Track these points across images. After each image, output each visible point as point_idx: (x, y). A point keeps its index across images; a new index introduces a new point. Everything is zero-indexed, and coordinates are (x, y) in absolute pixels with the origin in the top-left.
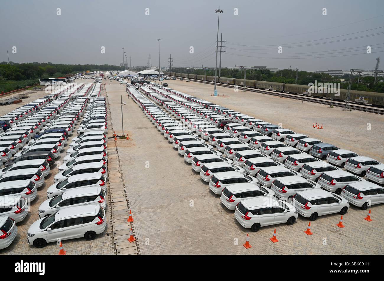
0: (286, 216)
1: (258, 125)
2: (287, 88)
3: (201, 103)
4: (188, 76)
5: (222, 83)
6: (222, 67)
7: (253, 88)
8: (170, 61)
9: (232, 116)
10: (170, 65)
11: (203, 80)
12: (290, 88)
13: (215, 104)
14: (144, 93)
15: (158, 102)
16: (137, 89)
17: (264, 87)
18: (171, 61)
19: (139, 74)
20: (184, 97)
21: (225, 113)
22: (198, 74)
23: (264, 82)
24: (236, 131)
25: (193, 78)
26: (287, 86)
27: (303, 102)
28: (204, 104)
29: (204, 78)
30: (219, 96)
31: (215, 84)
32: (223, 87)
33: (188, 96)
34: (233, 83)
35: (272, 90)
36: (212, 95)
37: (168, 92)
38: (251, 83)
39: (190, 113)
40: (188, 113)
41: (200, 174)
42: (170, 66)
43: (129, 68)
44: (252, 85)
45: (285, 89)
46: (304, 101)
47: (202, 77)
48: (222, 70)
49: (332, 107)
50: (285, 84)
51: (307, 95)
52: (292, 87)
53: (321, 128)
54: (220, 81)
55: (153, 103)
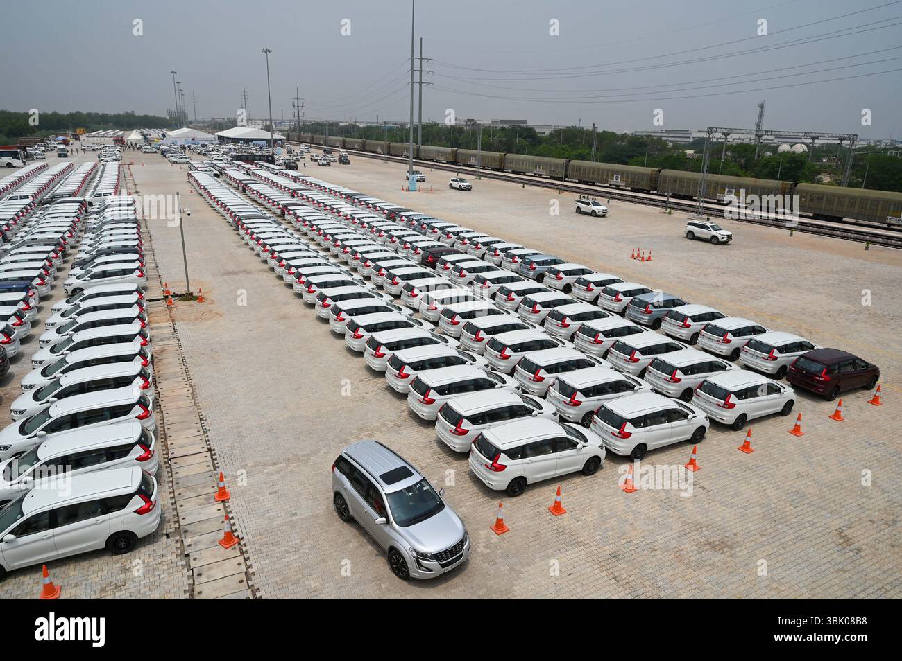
0: (582, 456)
1: (513, 256)
2: (573, 169)
3: (378, 208)
4: (344, 142)
5: (425, 160)
6: (425, 120)
7: (497, 170)
8: (298, 107)
9: (454, 237)
10: (299, 117)
11: (380, 153)
12: (580, 169)
13: (413, 211)
14: (236, 185)
15: (273, 208)
16: (216, 175)
17: (523, 168)
18: (300, 105)
19: (220, 137)
20: (338, 193)
21: (436, 230)
22: (367, 138)
23: (522, 157)
24: (465, 272)
25: (356, 147)
26: (573, 166)
27: (608, 202)
28: (386, 211)
29: (382, 146)
30: (419, 191)
31: (411, 163)
32: (429, 169)
33: (345, 191)
34: (451, 159)
35: (540, 176)
36: (403, 189)
37: (295, 182)
38: (494, 158)
39: (353, 233)
40: (349, 233)
41: (385, 377)
42: (297, 118)
43: (191, 122)
44: (497, 165)
45: (570, 173)
46: (611, 200)
47: (377, 145)
48: (424, 127)
49: (670, 213)
50: (570, 161)
51: (616, 186)
52: (585, 169)
53: (649, 259)
54: (421, 155)
55: (260, 209)
